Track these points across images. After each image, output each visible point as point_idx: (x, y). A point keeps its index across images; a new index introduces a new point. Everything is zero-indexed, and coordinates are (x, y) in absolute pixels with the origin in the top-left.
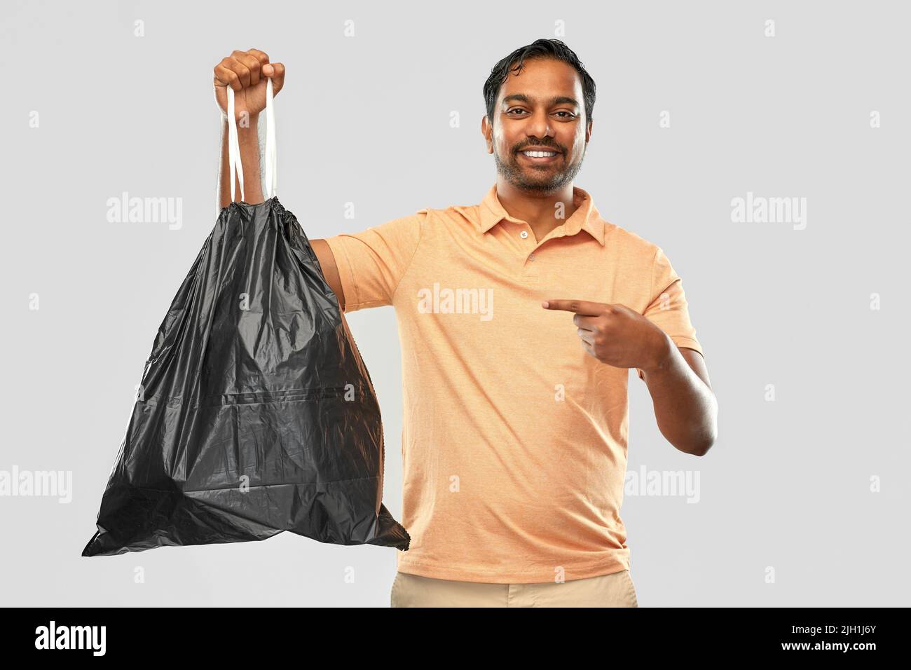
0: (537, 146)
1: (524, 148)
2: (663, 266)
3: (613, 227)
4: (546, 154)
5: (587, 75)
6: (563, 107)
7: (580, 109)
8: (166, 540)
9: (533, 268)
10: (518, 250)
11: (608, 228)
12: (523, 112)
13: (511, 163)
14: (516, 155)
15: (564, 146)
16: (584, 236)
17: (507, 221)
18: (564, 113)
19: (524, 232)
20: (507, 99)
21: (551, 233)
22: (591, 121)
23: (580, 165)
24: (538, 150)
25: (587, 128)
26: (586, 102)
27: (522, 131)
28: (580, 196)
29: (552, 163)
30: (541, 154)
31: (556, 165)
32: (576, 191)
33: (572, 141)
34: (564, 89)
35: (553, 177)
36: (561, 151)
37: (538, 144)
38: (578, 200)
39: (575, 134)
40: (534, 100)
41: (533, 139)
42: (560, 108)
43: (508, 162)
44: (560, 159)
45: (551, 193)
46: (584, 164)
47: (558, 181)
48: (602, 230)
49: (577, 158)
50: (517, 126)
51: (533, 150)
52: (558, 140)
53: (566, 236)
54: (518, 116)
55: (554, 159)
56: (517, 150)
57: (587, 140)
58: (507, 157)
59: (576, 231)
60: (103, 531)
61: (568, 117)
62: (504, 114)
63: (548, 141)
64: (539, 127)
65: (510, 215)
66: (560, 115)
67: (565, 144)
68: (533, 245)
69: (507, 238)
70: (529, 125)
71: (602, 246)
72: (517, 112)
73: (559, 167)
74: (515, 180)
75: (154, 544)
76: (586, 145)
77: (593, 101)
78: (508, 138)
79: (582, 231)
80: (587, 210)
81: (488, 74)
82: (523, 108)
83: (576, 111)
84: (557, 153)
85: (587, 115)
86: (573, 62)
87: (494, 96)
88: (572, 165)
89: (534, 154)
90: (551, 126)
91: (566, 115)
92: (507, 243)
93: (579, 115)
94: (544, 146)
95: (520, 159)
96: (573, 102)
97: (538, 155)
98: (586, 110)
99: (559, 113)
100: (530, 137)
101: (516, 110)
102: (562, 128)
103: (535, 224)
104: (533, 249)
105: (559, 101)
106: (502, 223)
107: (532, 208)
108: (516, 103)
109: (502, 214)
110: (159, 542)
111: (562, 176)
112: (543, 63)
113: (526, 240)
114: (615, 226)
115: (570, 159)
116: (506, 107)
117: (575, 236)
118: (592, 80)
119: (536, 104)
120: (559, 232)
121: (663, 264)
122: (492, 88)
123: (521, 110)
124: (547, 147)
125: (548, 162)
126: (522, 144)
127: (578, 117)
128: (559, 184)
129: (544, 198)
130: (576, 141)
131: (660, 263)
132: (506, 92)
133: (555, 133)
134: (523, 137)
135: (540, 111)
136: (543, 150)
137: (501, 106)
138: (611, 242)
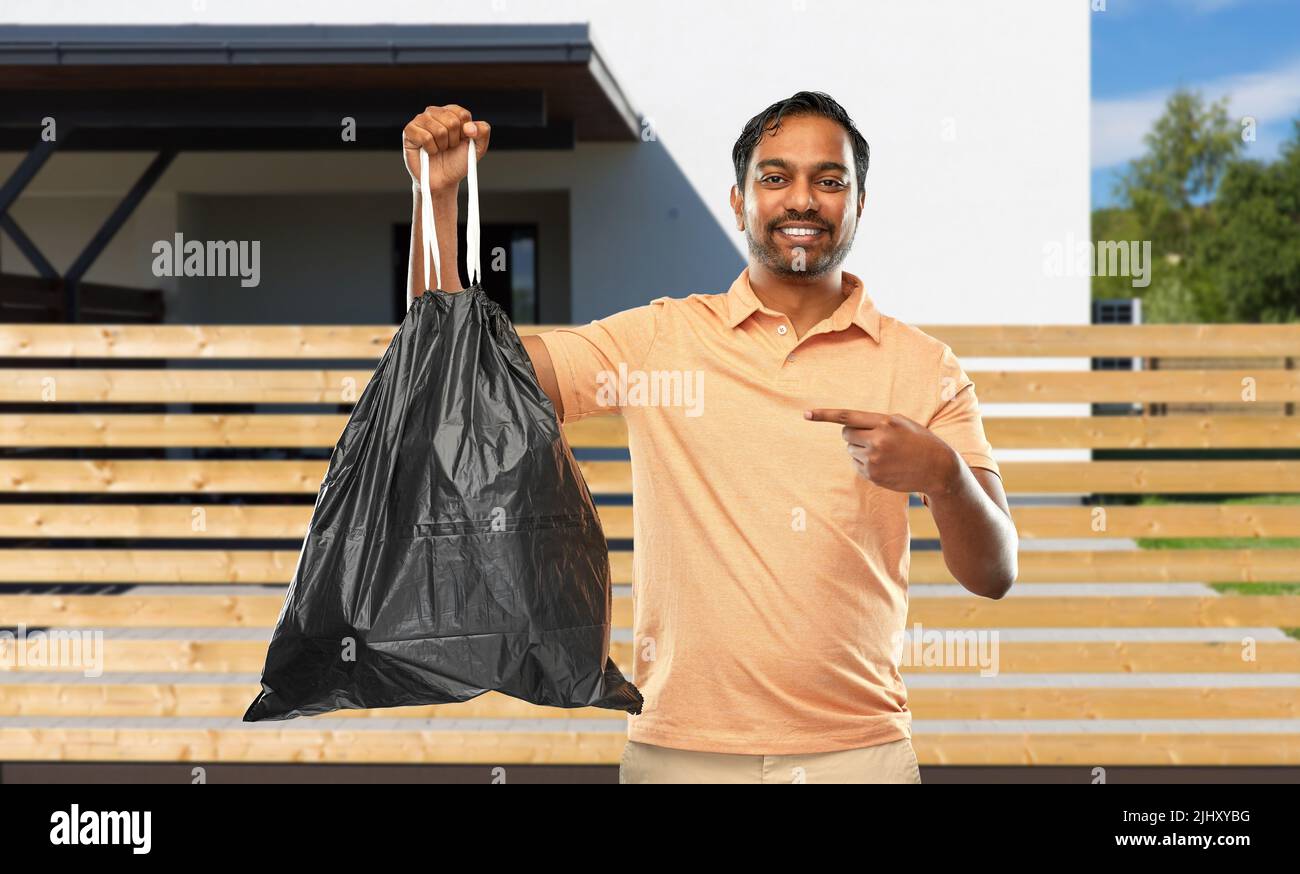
0: (799, 222)
1: (781, 225)
2: (951, 368)
3: (890, 320)
4: (808, 232)
5: (859, 135)
6: (829, 175)
7: (850, 177)
8: (346, 701)
9: (794, 369)
10: (775, 349)
11: (884, 322)
12: (781, 181)
13: (766, 242)
14: (772, 233)
15: (830, 222)
16: (856, 331)
17: (761, 313)
18: (831, 182)
19: (782, 327)
20: (762, 165)
21: (814, 328)
22: (864, 192)
23: (850, 245)
24: (799, 227)
25: (858, 200)
26: (858, 167)
27: (780, 203)
28: (850, 283)
29: (816, 243)
30: (803, 232)
31: (821, 245)
32: (846, 277)
33: (840, 215)
34: (831, 152)
35: (817, 259)
36: (826, 228)
37: (798, 219)
38: (848, 287)
39: (844, 207)
40: (794, 166)
41: (793, 213)
42: (827, 176)
43: (763, 242)
44: (826, 238)
45: (815, 279)
46: (855, 244)
47: (823, 264)
48: (877, 324)
49: (846, 236)
50: (773, 197)
51: (793, 227)
52: (823, 214)
53: (833, 332)
54: (775, 185)
55: (820, 238)
56: (773, 227)
57: (859, 215)
58: (761, 236)
59: (845, 325)
60: (268, 690)
61: (836, 186)
62: (758, 183)
63: (811, 215)
64: (801, 199)
65: (765, 306)
66: (826, 184)
67: (832, 219)
68: (792, 342)
69: (762, 334)
70: (788, 197)
71: (877, 344)
72: (773, 180)
73: (824, 247)
74: (771, 264)
75: (332, 707)
76: (857, 221)
77: (866, 168)
78: (762, 212)
79: (853, 326)
80: (859, 299)
81: (738, 133)
82: (781, 175)
83: (846, 180)
84: (822, 230)
85: (858, 184)
86: (842, 119)
87: (745, 161)
88: (841, 245)
89: (794, 231)
90: (814, 197)
91: (834, 184)
92: (761, 339)
93: (849, 184)
94: (806, 222)
95: (777, 238)
96: (842, 169)
97: (799, 232)
98: (858, 178)
99: (824, 182)
100: (789, 210)
101: (772, 178)
102: (828, 200)
103: (795, 317)
104: (793, 348)
105: (825, 167)
106: (756, 315)
107: (792, 298)
108: (773, 169)
109: (756, 304)
110: (337, 704)
111: (828, 258)
112: (804, 121)
113: (784, 337)
114: (893, 319)
115: (838, 237)
116: (760, 175)
117: (844, 331)
118: (865, 141)
119: (797, 171)
120: (825, 327)
121: (951, 365)
122: (743, 150)
123: (779, 178)
124: (810, 223)
125: (811, 241)
126: (780, 220)
127: (847, 187)
128: (825, 268)
129: (807, 285)
130: (846, 216)
131: (947, 364)
132: (760, 156)
133: (820, 206)
134: (781, 211)
135: (802, 179)
136: (805, 227)
137: (754, 172)
138: (889, 339)
